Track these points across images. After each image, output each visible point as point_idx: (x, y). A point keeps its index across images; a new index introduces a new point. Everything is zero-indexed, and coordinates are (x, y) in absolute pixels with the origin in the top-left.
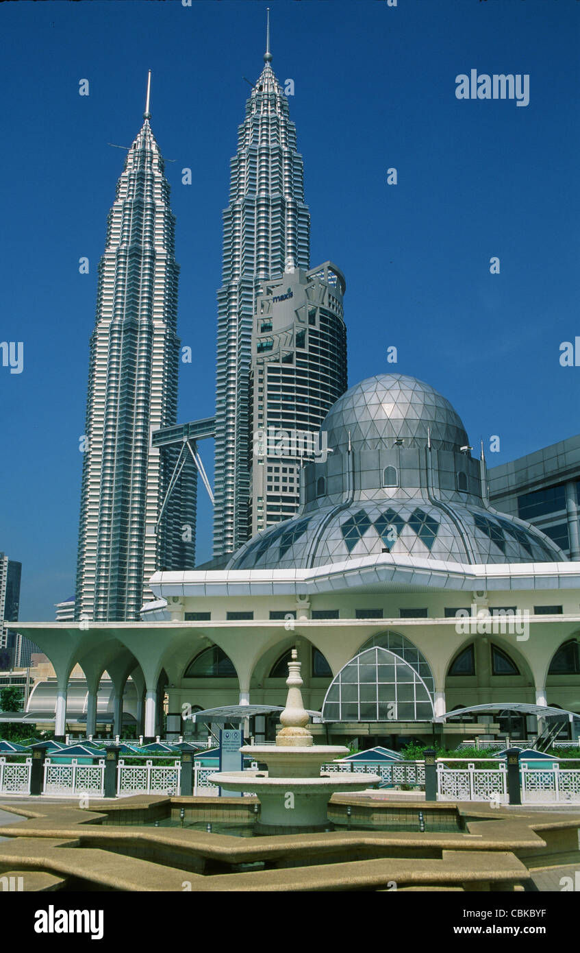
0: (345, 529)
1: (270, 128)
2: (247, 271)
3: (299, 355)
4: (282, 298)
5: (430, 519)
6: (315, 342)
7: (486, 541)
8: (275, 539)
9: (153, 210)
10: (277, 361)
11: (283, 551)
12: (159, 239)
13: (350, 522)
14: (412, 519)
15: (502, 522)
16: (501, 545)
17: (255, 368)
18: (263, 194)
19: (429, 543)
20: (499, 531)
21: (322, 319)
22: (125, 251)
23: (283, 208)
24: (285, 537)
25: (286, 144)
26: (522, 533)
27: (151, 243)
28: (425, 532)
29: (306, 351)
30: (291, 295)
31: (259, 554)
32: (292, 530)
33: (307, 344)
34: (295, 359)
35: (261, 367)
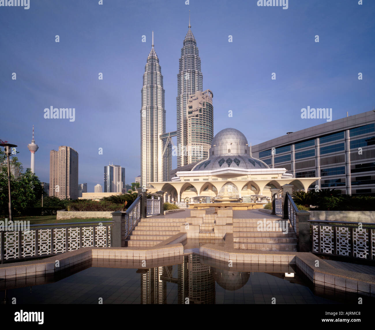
0: (219, 163)
1: (191, 49)
2: (185, 92)
3: (200, 115)
4: (195, 100)
5: (238, 160)
6: (205, 111)
7: (251, 164)
8: (203, 164)
9: (156, 74)
10: (194, 116)
11: (205, 167)
12: (158, 83)
13: (220, 161)
14: (234, 160)
15: (255, 160)
16: (254, 165)
17: (188, 118)
18: (189, 69)
19: (238, 165)
20: (254, 162)
21: (207, 105)
22: (149, 86)
23: (195, 73)
24: (205, 164)
25: (195, 54)
26: (259, 163)
27: (156, 84)
28: (237, 163)
29: (202, 114)
30: (198, 99)
31: (200, 168)
32: (207, 163)
33: (202, 112)
34: (199, 116)
35: (189, 118)
